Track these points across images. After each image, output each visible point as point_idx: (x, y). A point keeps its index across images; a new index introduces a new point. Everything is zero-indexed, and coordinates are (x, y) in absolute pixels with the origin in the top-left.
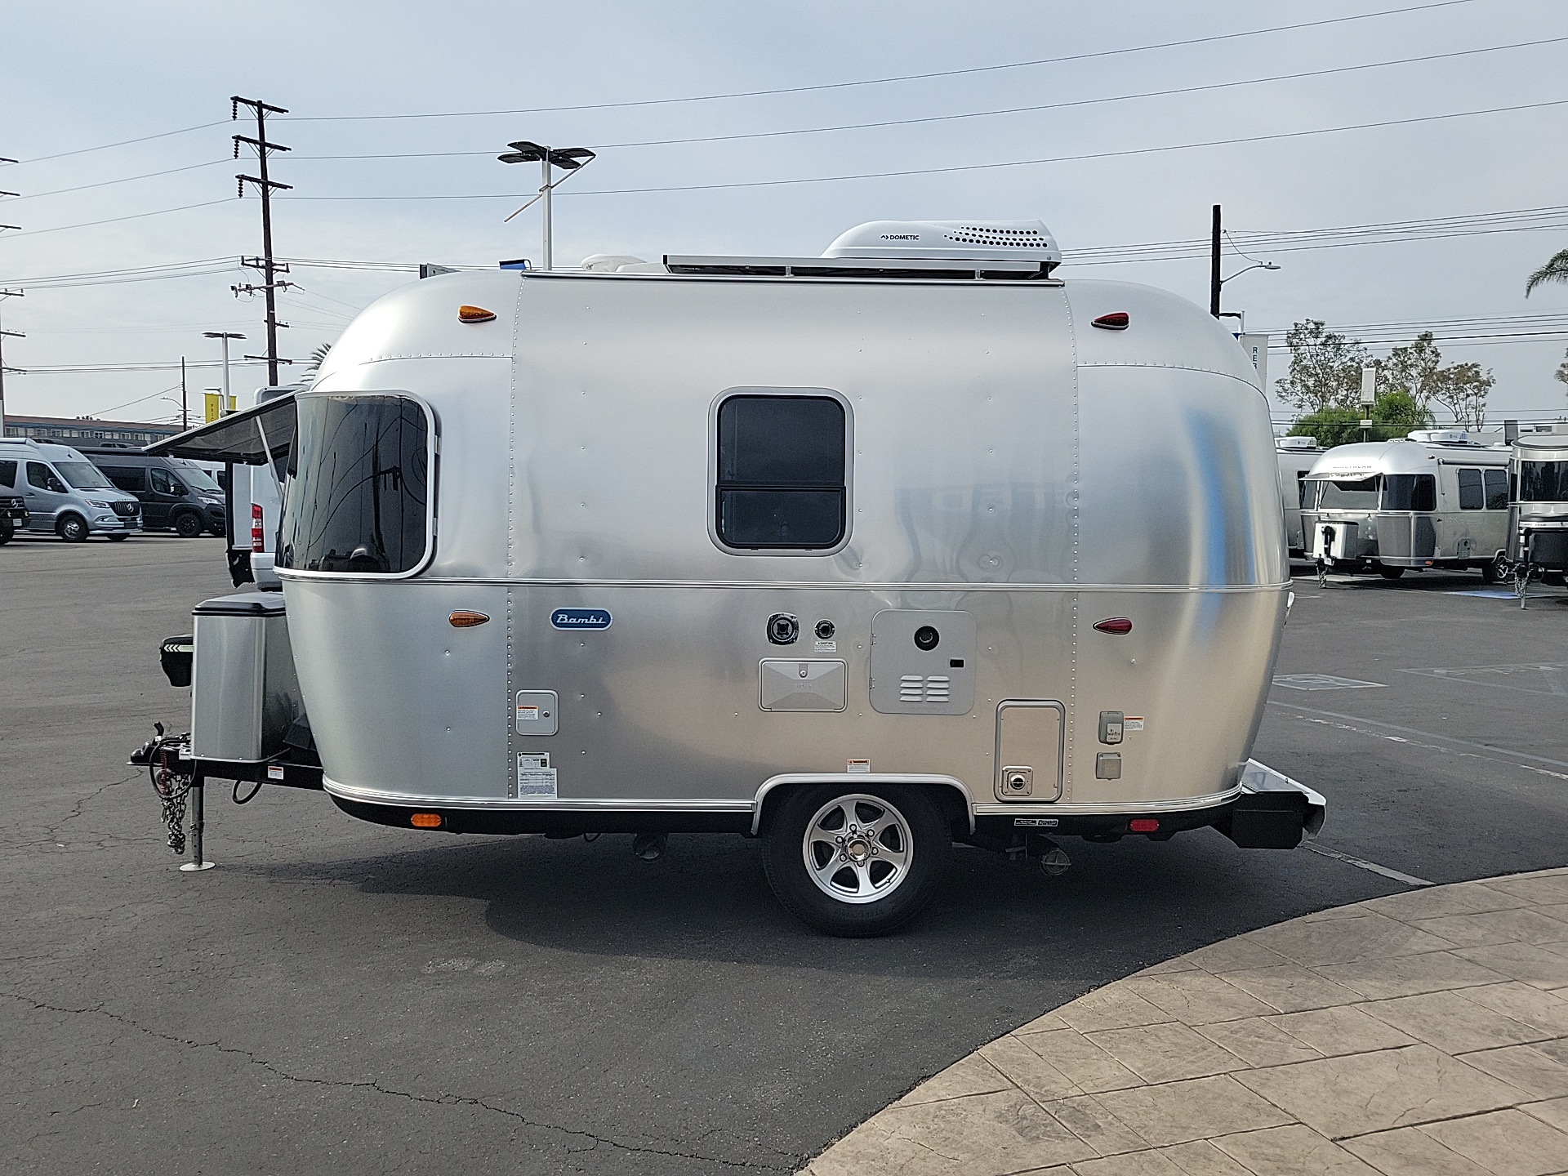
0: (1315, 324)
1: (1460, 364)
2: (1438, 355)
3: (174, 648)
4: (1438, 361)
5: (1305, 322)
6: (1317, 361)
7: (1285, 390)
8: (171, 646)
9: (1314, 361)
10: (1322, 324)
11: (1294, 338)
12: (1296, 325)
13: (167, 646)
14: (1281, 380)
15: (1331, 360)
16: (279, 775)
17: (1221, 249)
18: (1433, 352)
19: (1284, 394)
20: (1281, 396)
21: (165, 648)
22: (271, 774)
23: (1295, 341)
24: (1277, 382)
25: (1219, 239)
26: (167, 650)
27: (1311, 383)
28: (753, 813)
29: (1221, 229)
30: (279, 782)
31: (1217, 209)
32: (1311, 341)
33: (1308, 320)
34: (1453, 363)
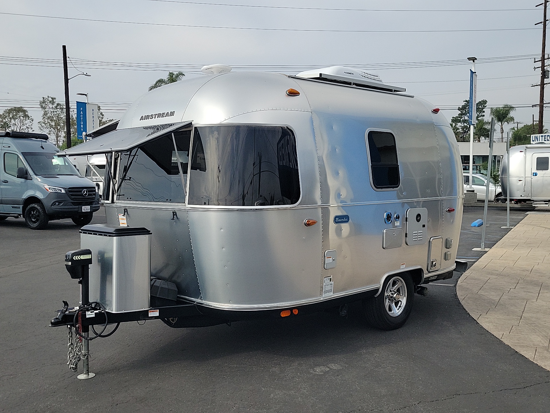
0: (52, 98)
1: (110, 119)
2: (103, 115)
3: (78, 258)
4: (103, 118)
5: (47, 97)
6: (54, 115)
7: (43, 127)
8: (77, 256)
9: (53, 115)
10: (55, 99)
11: (43, 104)
12: (43, 98)
13: (75, 257)
14: (40, 122)
15: (60, 115)
16: (156, 314)
17: (68, 65)
18: (101, 114)
19: (42, 128)
20: (41, 129)
21: (74, 258)
22: (151, 314)
23: (44, 105)
24: (39, 123)
25: (66, 60)
26: (75, 259)
27: (53, 124)
28: (379, 289)
29: (67, 56)
30: (156, 318)
31: (64, 47)
32: (51, 106)
33: (48, 96)
34: (108, 119)
